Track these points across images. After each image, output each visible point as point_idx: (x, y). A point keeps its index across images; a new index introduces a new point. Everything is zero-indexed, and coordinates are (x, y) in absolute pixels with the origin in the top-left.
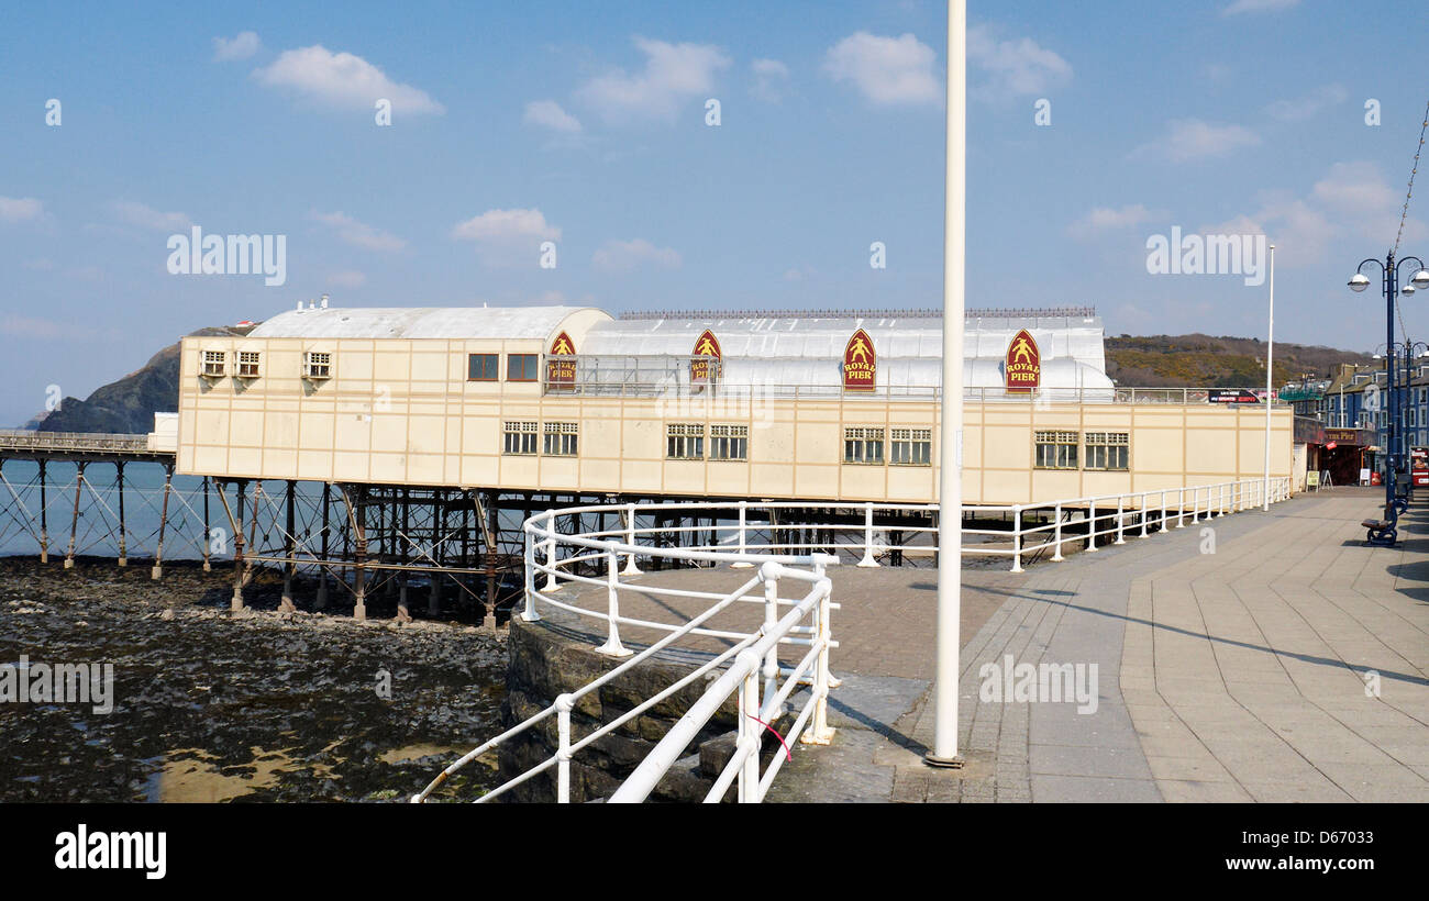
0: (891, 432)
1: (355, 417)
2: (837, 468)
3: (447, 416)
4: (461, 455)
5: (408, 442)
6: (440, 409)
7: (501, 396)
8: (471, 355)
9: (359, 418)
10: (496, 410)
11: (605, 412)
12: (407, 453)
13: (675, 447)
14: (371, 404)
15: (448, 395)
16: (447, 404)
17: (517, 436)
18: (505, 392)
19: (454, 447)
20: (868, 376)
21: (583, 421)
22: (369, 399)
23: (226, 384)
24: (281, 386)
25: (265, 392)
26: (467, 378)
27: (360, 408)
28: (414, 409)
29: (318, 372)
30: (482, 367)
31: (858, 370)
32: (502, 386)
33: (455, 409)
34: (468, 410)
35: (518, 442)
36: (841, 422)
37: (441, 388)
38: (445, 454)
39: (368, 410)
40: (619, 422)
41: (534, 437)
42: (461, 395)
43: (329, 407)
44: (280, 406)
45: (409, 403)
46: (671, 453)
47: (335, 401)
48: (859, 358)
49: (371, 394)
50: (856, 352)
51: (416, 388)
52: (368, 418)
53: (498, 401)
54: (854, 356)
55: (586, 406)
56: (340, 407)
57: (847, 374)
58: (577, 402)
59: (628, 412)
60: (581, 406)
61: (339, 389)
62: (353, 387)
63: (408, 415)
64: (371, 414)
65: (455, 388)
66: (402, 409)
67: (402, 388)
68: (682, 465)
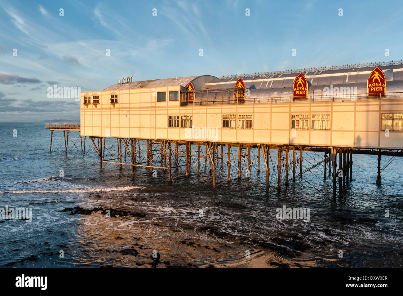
0: (312, 116)
1: (125, 116)
2: (288, 131)
3: (151, 114)
4: (156, 128)
5: (140, 124)
6: (149, 112)
7: (167, 107)
8: (157, 93)
9: (126, 116)
10: (165, 112)
11: (201, 111)
12: (140, 128)
13: (226, 124)
14: (129, 111)
15: (151, 107)
16: (151, 110)
17: (172, 121)
18: (168, 105)
19: (153, 126)
20: (304, 92)
21: (194, 115)
22: (129, 110)
24: (105, 106)
25: (102, 109)
26: (157, 101)
27: (126, 113)
28: (142, 112)
29: (114, 100)
30: (161, 97)
31: (300, 90)
32: (167, 103)
33: (153, 112)
34: (158, 112)
35: (173, 123)
36: (290, 112)
37: (149, 105)
38: (151, 128)
39: (129, 113)
40: (206, 115)
41: (178, 121)
42: (155, 107)
43: (118, 113)
44: (105, 113)
45: (140, 111)
46: (224, 126)
47: (120, 111)
48: (300, 85)
49: (129, 108)
50: (299, 83)
51: (142, 105)
52: (128, 116)
53: (166, 109)
54: (298, 85)
55: (194, 109)
56: (121, 113)
57: (295, 92)
58: (191, 108)
59: (209, 111)
60: (193, 109)
61: (121, 107)
62: (124, 106)
63: (140, 114)
64: (130, 115)
65: (153, 105)
66: (138, 113)
67: (138, 105)
68: (226, 130)
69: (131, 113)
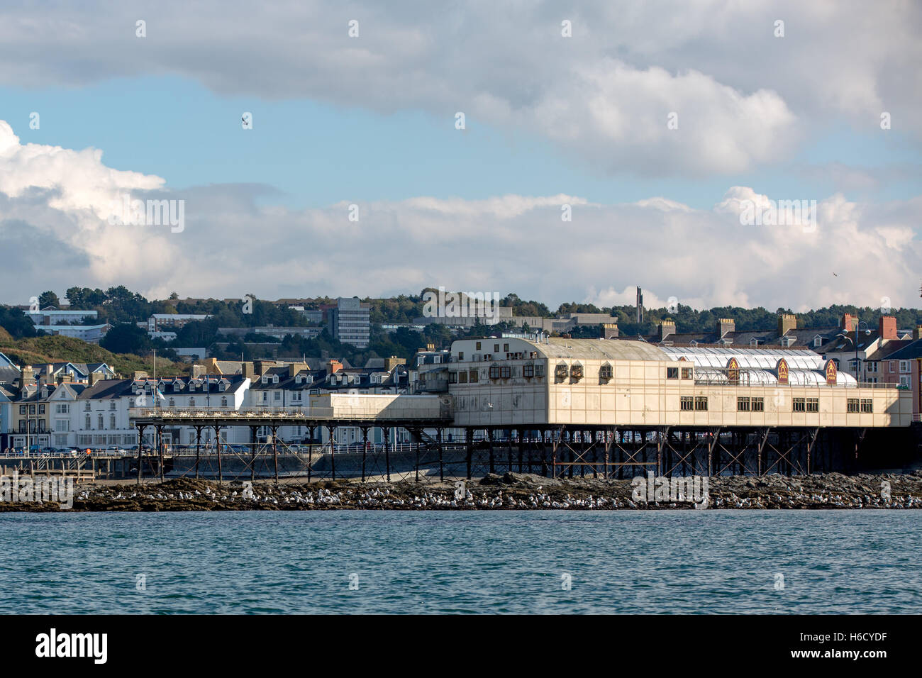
0: (803, 400)
1: (623, 395)
2: (791, 413)
3: (659, 394)
4: (666, 411)
5: (645, 406)
6: (656, 392)
7: (679, 385)
8: (668, 368)
9: (625, 396)
10: (678, 392)
11: (716, 392)
12: (644, 411)
13: (741, 406)
14: (629, 390)
15: (660, 385)
16: (659, 389)
17: (685, 403)
18: (681, 384)
19: (662, 408)
21: (709, 396)
22: (628, 387)
23: (567, 380)
24: (592, 381)
25: (586, 384)
26: (666, 378)
27: (625, 391)
28: (647, 391)
29: (606, 375)
30: (672, 373)
32: (679, 381)
33: (662, 391)
34: (667, 392)
35: (686, 405)
36: (788, 396)
37: (657, 382)
38: (659, 411)
39: (628, 392)
40: (722, 396)
41: (692, 403)
42: (665, 385)
43: (613, 391)
44: (592, 390)
45: (644, 389)
46: (739, 409)
47: (614, 389)
49: (629, 385)
51: (647, 382)
52: (628, 396)
53: (678, 388)
55: (710, 390)
56: (617, 391)
58: (706, 388)
59: (724, 392)
60: (708, 390)
61: (616, 383)
62: (622, 382)
63: (645, 394)
64: (630, 394)
65: (662, 382)
66: (642, 391)
67: (642, 382)
68: (742, 414)
69: (632, 391)
